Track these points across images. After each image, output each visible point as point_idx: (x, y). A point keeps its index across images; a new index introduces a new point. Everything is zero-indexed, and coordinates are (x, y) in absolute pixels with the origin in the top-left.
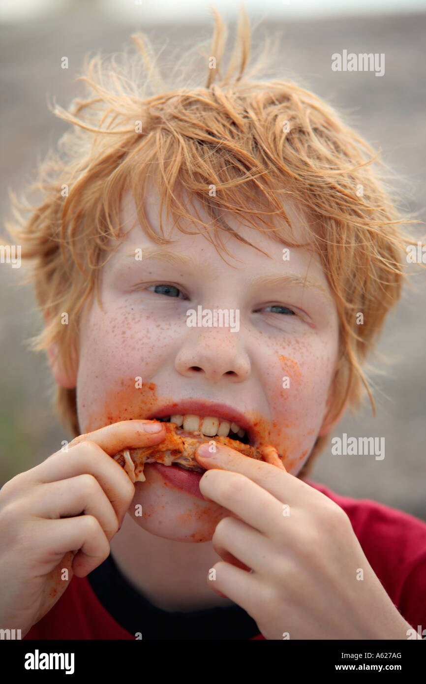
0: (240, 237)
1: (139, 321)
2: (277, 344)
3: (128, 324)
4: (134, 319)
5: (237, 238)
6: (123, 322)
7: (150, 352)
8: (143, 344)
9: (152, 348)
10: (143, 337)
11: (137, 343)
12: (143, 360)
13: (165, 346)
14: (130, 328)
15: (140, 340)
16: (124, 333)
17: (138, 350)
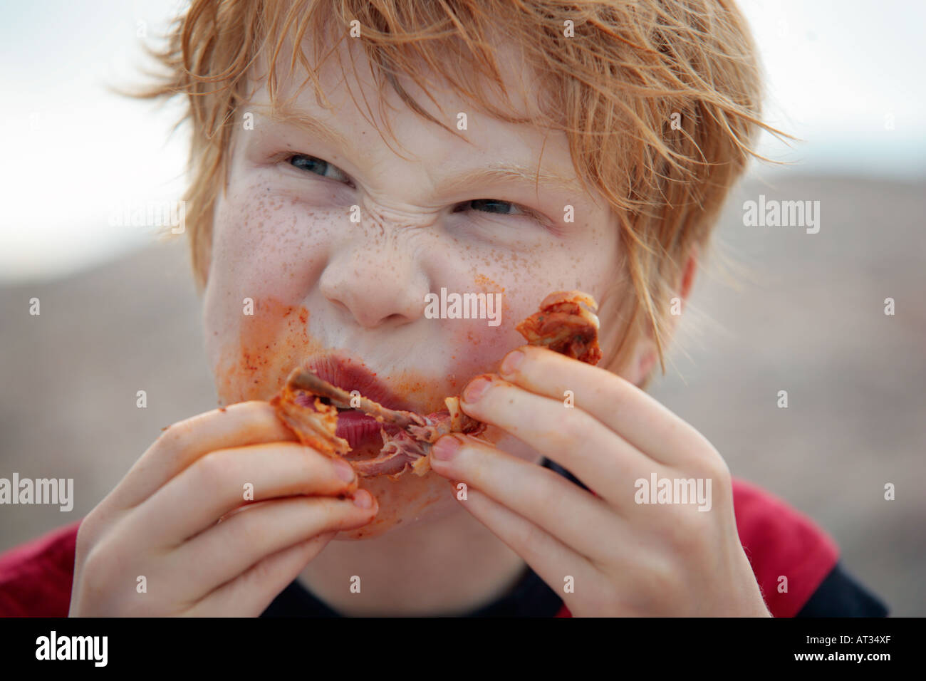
0: (420, 109)
1: (281, 207)
2: (478, 257)
3: (265, 211)
4: (272, 204)
5: (416, 110)
6: (259, 209)
7: (296, 255)
8: (287, 241)
9: (300, 248)
10: (287, 231)
11: (279, 239)
12: (285, 269)
13: (318, 244)
14: (270, 217)
15: (283, 235)
16: (261, 225)
17: (280, 250)
